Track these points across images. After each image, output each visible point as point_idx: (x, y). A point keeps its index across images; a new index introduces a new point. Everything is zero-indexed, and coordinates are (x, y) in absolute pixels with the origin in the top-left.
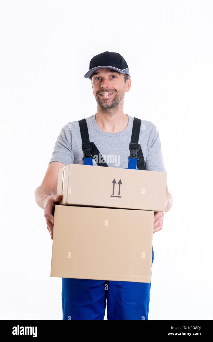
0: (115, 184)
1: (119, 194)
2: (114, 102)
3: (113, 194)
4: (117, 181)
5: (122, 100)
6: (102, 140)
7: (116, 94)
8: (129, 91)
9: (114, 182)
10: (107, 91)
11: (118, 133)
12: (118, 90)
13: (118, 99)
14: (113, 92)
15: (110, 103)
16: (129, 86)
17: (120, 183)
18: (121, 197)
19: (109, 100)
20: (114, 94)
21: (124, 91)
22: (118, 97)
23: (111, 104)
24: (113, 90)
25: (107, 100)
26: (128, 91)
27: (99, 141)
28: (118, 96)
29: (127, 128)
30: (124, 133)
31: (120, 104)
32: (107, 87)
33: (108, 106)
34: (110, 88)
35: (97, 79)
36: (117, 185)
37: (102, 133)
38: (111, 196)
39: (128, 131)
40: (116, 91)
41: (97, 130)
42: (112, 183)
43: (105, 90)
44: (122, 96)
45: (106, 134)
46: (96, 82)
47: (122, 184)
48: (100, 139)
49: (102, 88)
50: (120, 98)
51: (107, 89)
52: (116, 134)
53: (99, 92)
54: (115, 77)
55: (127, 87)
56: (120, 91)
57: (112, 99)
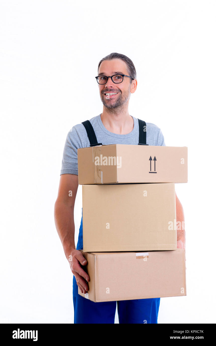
0: (151, 161)
1: (155, 171)
2: (118, 102)
3: (151, 171)
4: (153, 158)
5: (127, 101)
6: (111, 142)
7: (121, 93)
8: (135, 92)
9: (151, 159)
10: (111, 90)
11: (127, 134)
12: (122, 90)
13: (122, 99)
14: (118, 92)
15: (113, 103)
16: (135, 87)
17: (155, 159)
18: (156, 173)
19: (113, 100)
20: (118, 94)
21: (128, 92)
22: (122, 98)
23: (115, 103)
24: (117, 90)
25: (111, 100)
26: (133, 92)
27: (109, 143)
28: (122, 96)
29: (134, 129)
30: (132, 135)
31: (124, 104)
32: (111, 87)
33: (112, 106)
34: (114, 88)
35: (102, 79)
36: (153, 162)
37: (110, 135)
38: (150, 172)
39: (135, 132)
40: (121, 91)
41: (105, 132)
42: (149, 160)
43: (109, 90)
44: (127, 97)
45: (115, 136)
46: (101, 81)
47: (156, 160)
48: (109, 140)
49: (107, 88)
50: (124, 98)
51: (111, 89)
52: (124, 135)
53: (104, 91)
54: (120, 78)
55: (133, 88)
56: (125, 92)
57: (116, 99)
